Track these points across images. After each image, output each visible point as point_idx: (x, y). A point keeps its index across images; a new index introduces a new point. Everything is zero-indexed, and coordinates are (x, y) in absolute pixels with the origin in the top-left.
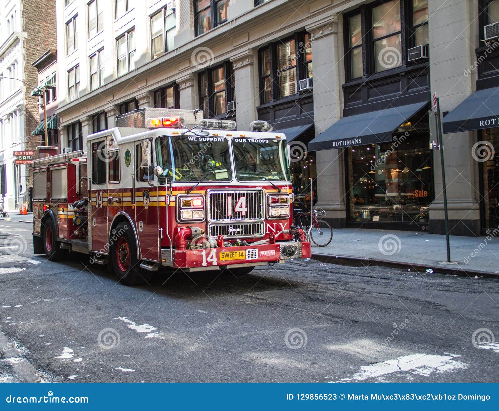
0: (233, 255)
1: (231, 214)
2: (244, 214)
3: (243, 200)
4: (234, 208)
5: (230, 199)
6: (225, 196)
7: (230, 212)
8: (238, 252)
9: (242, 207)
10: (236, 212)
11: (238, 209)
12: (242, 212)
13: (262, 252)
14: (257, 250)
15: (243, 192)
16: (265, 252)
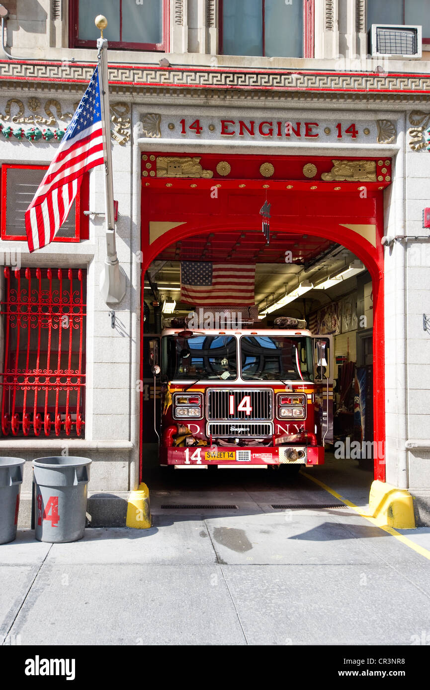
0: (220, 455)
1: (233, 413)
2: (248, 413)
3: (247, 399)
4: (236, 406)
5: (232, 398)
6: (227, 395)
7: (232, 412)
8: (227, 453)
9: (246, 406)
10: (240, 412)
11: (240, 408)
12: (246, 411)
13: (256, 454)
14: (250, 451)
15: (248, 391)
16: (260, 455)
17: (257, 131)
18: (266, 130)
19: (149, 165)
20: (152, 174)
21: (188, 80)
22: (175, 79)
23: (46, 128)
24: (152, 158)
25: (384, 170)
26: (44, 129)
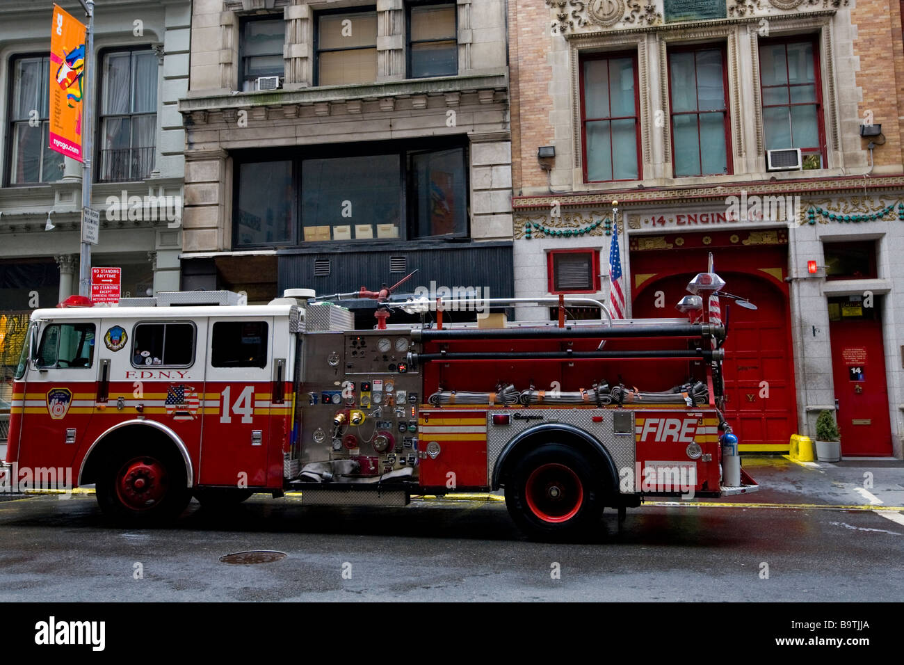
17: (699, 220)
18: (704, 219)
19: (634, 244)
20: (636, 248)
21: (654, 196)
22: (647, 196)
23: (574, 229)
24: (635, 239)
25: (783, 236)
26: (572, 229)
